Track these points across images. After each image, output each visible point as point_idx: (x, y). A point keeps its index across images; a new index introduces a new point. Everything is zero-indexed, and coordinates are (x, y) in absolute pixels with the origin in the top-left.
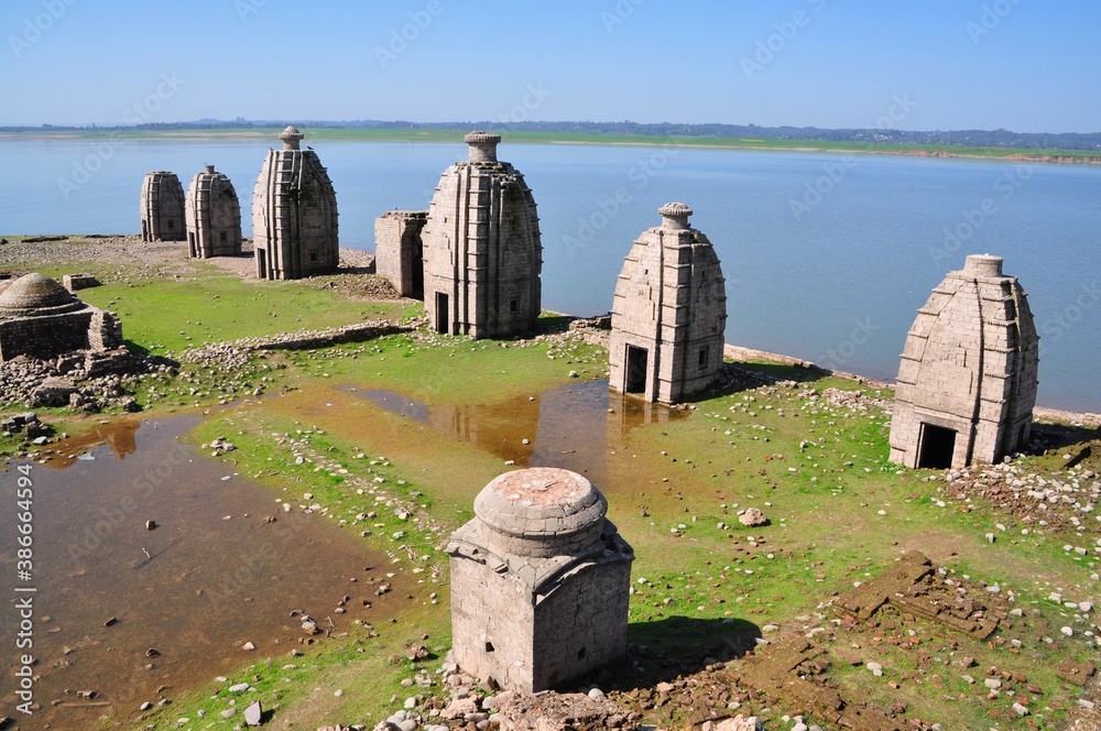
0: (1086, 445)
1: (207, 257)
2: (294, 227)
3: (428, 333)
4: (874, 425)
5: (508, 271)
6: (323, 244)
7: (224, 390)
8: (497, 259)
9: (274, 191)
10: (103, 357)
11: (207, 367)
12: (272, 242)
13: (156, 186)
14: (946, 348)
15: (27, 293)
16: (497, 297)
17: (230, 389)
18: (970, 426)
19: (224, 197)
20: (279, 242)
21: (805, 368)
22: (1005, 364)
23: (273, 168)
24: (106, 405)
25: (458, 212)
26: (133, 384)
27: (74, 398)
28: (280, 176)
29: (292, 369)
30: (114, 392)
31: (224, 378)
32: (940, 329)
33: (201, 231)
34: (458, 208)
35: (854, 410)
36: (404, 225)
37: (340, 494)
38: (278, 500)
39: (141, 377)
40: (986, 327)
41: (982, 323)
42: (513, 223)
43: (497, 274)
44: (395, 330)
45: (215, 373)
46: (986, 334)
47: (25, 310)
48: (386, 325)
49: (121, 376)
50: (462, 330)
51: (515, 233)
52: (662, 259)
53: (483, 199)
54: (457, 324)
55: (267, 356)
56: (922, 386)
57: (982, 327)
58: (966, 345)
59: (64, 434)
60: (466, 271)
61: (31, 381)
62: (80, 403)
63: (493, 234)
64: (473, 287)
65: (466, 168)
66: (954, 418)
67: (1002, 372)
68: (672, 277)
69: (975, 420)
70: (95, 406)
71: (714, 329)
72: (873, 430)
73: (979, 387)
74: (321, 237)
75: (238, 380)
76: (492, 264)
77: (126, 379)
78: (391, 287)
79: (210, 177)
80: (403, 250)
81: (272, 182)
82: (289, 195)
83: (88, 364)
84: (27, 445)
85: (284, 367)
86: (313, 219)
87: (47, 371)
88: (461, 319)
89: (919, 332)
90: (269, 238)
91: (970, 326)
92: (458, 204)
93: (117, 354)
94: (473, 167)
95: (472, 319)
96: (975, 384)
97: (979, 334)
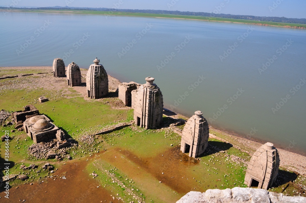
0: (288, 183)
1: (73, 86)
2: (97, 86)
3: (135, 126)
4: (241, 169)
5: (155, 113)
6: (105, 89)
7: (90, 151)
8: (153, 111)
9: (93, 77)
10: (61, 144)
11: (85, 144)
12: (92, 89)
13: (57, 63)
14: (259, 165)
15: (41, 126)
16: (152, 119)
17: (91, 150)
18: (262, 182)
19: (77, 71)
20: (94, 90)
21: (226, 143)
22: (271, 171)
23: (92, 71)
24: (64, 158)
25: (144, 99)
26: (69, 150)
27: (57, 157)
28: (94, 73)
29: (104, 142)
30: (65, 153)
31: (89, 147)
32: (258, 160)
33: (71, 80)
34: (144, 98)
35: (237, 164)
36: (126, 89)
37: (125, 194)
38: (111, 195)
39: (70, 148)
40: (268, 162)
41: (267, 161)
42: (157, 101)
43: (153, 114)
44: (127, 126)
45: (87, 145)
46: (268, 164)
47: (41, 130)
48: (125, 125)
49: (65, 148)
50: (143, 126)
51: (157, 104)
52: (195, 126)
53: (150, 97)
54: (142, 125)
55: (98, 138)
56: (253, 171)
57: (267, 162)
58: (263, 165)
59: (57, 169)
60: (145, 113)
61: (45, 151)
62: (58, 158)
63: (152, 105)
64: (147, 118)
65: (146, 88)
66: (259, 179)
67: (270, 173)
68: (197, 131)
69: (264, 181)
70: (61, 159)
71: (206, 141)
72: (241, 171)
73: (265, 175)
74: (104, 88)
75: (93, 147)
76: (152, 112)
77: (67, 149)
78: (123, 103)
79: (73, 66)
80: (126, 95)
81: (92, 74)
82: (96, 78)
83: (58, 146)
84: (49, 173)
85: (103, 141)
86: (103, 84)
87: (48, 147)
88: (143, 124)
89: (253, 159)
90: (91, 88)
91: (264, 161)
92: (144, 97)
93: (65, 143)
94: (148, 88)
95: (146, 124)
96: (264, 174)
97: (266, 164)
